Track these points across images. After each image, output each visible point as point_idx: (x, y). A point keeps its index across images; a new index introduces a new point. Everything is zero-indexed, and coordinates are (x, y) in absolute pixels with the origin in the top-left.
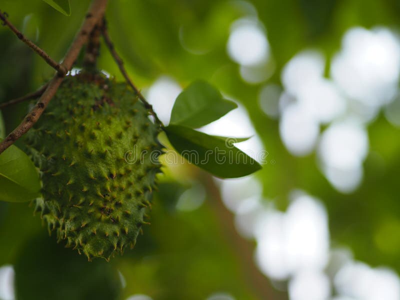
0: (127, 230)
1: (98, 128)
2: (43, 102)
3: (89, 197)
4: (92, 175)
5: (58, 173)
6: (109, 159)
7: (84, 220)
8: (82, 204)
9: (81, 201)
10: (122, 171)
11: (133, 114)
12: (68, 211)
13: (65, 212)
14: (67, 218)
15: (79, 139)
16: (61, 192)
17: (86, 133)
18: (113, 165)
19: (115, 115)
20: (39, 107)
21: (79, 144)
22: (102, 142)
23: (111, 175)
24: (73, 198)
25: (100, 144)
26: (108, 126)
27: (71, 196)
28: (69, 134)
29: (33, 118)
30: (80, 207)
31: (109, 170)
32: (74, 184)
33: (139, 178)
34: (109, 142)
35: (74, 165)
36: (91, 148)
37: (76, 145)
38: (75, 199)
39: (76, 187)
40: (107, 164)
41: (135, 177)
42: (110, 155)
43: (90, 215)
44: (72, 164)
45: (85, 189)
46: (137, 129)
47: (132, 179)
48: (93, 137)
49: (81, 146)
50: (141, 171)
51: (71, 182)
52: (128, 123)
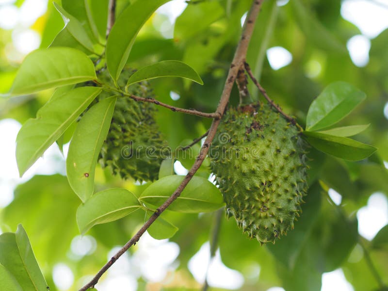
0: (282, 220)
2: (207, 143)
3: (251, 202)
4: (248, 188)
5: (228, 190)
6: (258, 173)
7: (251, 219)
8: (248, 208)
9: (247, 206)
10: (271, 178)
14: (241, 218)
15: (237, 162)
18: (262, 176)
20: (205, 148)
22: (251, 161)
23: (262, 184)
24: (241, 204)
25: (250, 163)
27: (240, 204)
28: (230, 160)
29: (202, 157)
30: (246, 210)
32: (239, 195)
33: (286, 179)
34: (256, 161)
37: (235, 168)
38: (243, 205)
39: (241, 197)
40: (258, 177)
41: (282, 180)
42: (258, 169)
43: (254, 215)
44: (234, 182)
45: (247, 198)
46: (277, 143)
47: (280, 181)
48: (245, 160)
49: (238, 168)
50: (286, 174)
51: (236, 194)
52: (270, 141)
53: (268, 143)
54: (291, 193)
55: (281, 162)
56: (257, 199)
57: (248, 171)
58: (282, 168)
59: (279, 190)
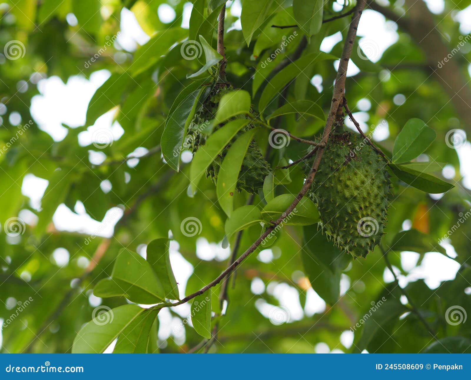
0: (374, 240)
1: (349, 179)
2: (315, 168)
3: (349, 223)
4: (350, 211)
5: (329, 210)
6: (358, 198)
7: (348, 237)
8: (346, 227)
9: (345, 226)
10: (367, 204)
11: (369, 164)
12: (338, 231)
13: (336, 232)
14: (338, 235)
15: (339, 187)
16: (332, 221)
17: (343, 184)
18: (361, 202)
19: (358, 168)
20: (313, 172)
21: (340, 192)
22: (353, 188)
23: (361, 208)
24: (340, 224)
25: (352, 190)
26: (355, 176)
27: (339, 223)
28: (332, 185)
29: (311, 180)
30: (345, 229)
31: (359, 205)
32: (340, 216)
33: (378, 205)
34: (357, 188)
35: (338, 206)
36: (347, 194)
37: (338, 192)
38: (341, 225)
39: (341, 218)
40: (358, 202)
41: (375, 205)
42: (359, 196)
43: (351, 234)
44: (337, 205)
45: (347, 219)
46: (373, 173)
47: (374, 207)
48: (347, 186)
49: (341, 192)
50: (379, 201)
51: (338, 215)
52: (367, 171)
53: (365, 173)
54: (381, 217)
55: (376, 190)
56: (355, 220)
57: (349, 196)
58: (376, 196)
59: (373, 214)
